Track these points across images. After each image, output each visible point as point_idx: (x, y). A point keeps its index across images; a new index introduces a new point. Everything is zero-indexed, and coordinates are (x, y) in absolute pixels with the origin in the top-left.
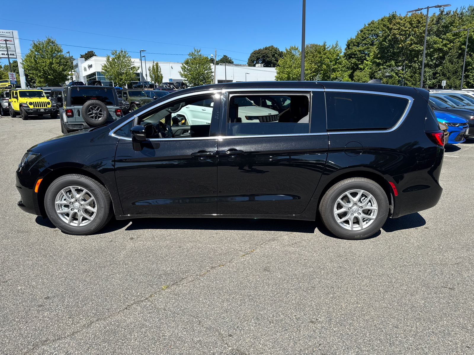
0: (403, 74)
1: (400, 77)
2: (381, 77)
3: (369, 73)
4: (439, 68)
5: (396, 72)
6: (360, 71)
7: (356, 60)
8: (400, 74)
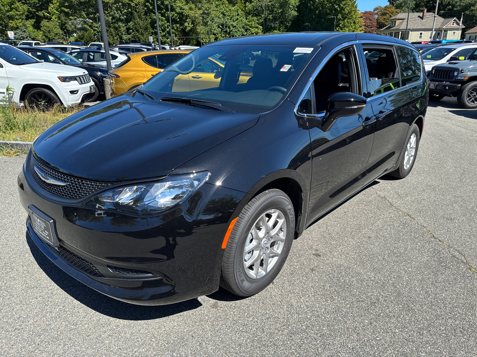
0: (97, 27)
1: (94, 30)
2: (73, 29)
3: (58, 24)
4: (131, 23)
5: (89, 25)
6: (48, 21)
7: (29, 7)
8: (94, 27)
